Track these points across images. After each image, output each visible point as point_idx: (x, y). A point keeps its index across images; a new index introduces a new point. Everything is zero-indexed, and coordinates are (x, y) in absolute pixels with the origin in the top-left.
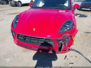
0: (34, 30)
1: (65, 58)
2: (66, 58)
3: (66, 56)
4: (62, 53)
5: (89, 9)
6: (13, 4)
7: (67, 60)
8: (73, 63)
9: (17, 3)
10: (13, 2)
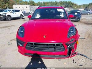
0: (45, 37)
1: (73, 62)
2: (75, 62)
3: (73, 60)
4: (71, 57)
5: (75, 20)
6: (2, 18)
7: (76, 64)
8: (82, 65)
9: (7, 17)
10: (3, 16)
